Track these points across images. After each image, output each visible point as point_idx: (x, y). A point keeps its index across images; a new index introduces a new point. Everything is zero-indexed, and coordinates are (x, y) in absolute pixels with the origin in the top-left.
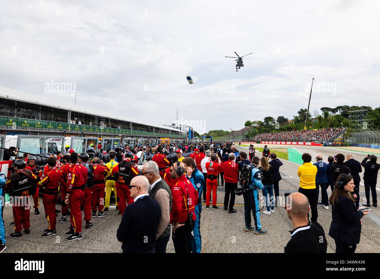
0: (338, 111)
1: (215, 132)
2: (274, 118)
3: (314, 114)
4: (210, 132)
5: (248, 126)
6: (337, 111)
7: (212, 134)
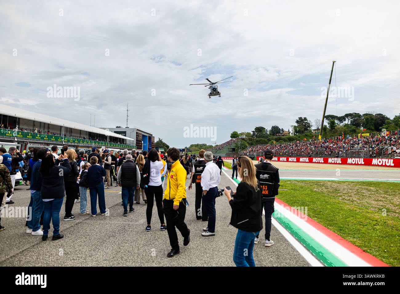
0: (347, 119)
1: (197, 145)
2: (266, 129)
3: (315, 124)
4: (192, 146)
5: (234, 137)
6: (345, 120)
7: (194, 148)
